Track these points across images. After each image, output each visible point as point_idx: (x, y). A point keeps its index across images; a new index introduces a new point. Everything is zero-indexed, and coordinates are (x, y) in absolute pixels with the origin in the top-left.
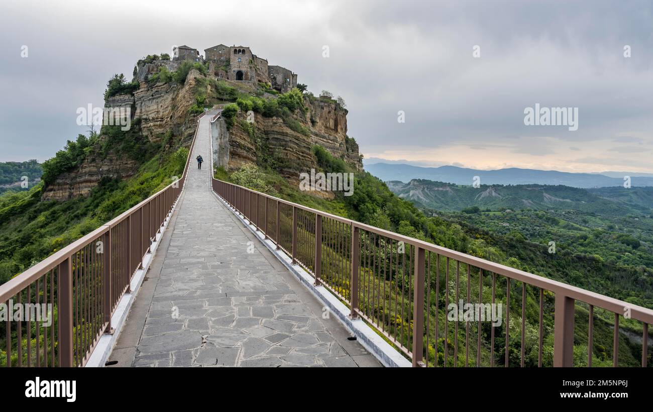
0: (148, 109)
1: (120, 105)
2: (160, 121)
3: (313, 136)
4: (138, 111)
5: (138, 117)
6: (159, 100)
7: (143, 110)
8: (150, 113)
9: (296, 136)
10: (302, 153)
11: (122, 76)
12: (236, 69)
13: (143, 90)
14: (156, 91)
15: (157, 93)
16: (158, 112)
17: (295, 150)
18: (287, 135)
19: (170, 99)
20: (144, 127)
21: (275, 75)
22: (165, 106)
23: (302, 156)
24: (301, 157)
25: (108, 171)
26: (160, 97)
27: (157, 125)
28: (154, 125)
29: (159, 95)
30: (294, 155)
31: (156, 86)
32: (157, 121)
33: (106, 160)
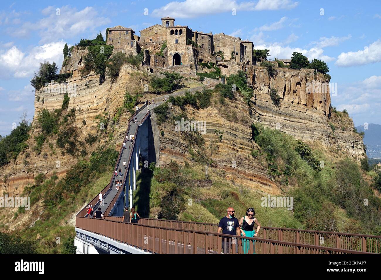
0: (82, 99)
1: (53, 95)
2: (95, 112)
3: (274, 116)
4: (71, 101)
5: (72, 108)
6: (94, 89)
7: (77, 101)
8: (83, 103)
9: (232, 127)
10: (241, 144)
11: (54, 64)
12: (174, 52)
13: (76, 78)
14: (90, 81)
15: (91, 82)
16: (92, 102)
17: (232, 142)
18: (223, 126)
19: (104, 90)
20: (78, 119)
21: (222, 49)
22: (100, 97)
23: (241, 148)
24: (239, 150)
25: (43, 166)
26: (93, 87)
27: (91, 117)
28: (88, 117)
29: (93, 85)
30: (232, 147)
31: (90, 76)
32: (91, 112)
33: (40, 155)
